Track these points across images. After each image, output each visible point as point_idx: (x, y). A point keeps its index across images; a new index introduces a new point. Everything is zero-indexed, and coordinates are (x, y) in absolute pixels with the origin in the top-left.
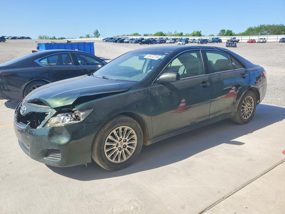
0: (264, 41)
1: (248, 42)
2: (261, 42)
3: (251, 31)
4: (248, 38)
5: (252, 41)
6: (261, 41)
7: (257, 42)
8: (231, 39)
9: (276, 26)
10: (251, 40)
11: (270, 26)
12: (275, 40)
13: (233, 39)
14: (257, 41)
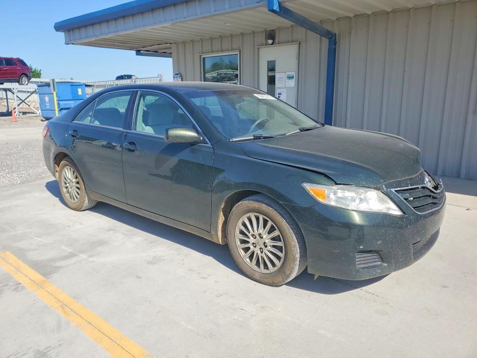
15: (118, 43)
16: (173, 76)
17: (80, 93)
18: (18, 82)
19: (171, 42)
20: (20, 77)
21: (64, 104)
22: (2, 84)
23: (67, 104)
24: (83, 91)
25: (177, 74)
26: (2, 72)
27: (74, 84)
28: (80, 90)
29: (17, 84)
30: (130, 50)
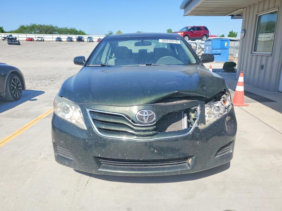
0: (43, 40)
1: (27, 40)
2: (39, 41)
3: (24, 29)
4: (25, 36)
5: (31, 40)
6: (40, 39)
7: (36, 41)
8: (8, 36)
9: (47, 26)
10: (29, 38)
11: (41, 26)
12: (51, 39)
13: (10, 36)
14: (35, 39)
15: (209, 12)
16: (241, 32)
17: (226, 45)
18: (201, 39)
19: (243, 7)
20: (202, 36)
21: (215, 52)
22: (195, 40)
23: (216, 51)
24: (228, 44)
25: (243, 30)
26: (193, 34)
27: (223, 40)
28: (226, 43)
29: (201, 40)
30: (225, 15)
